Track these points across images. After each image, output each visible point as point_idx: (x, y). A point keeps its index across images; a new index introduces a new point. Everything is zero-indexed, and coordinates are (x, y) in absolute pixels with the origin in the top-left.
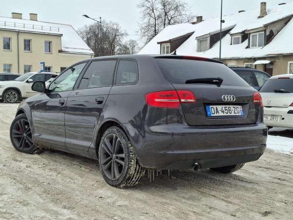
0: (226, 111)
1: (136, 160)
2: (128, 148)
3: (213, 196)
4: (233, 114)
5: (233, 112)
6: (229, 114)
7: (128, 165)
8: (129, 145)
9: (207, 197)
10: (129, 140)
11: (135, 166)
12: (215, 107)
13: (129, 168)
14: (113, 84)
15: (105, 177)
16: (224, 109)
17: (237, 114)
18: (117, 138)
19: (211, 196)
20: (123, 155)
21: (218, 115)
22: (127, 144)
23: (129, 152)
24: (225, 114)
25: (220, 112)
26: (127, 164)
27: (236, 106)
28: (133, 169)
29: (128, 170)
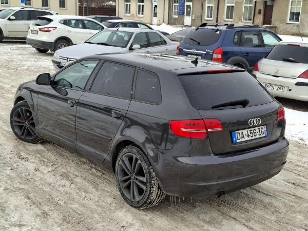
0: (252, 135)
1: (157, 186)
2: (150, 173)
3: (234, 218)
4: (258, 136)
5: (258, 134)
6: (254, 137)
7: (150, 191)
8: (151, 170)
9: (227, 219)
10: (151, 165)
11: (157, 192)
12: (240, 132)
13: (150, 194)
14: (131, 98)
15: (122, 194)
16: (249, 133)
17: (262, 136)
18: (137, 160)
19: (231, 219)
20: (144, 179)
21: (243, 140)
22: (149, 170)
23: (151, 178)
24: (250, 138)
25: (245, 136)
26: (149, 189)
27: (260, 127)
28: (154, 195)
29: (149, 195)
